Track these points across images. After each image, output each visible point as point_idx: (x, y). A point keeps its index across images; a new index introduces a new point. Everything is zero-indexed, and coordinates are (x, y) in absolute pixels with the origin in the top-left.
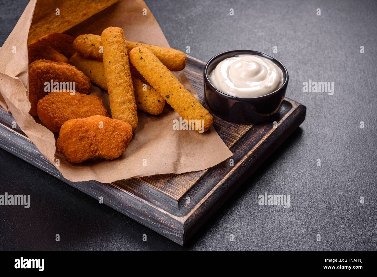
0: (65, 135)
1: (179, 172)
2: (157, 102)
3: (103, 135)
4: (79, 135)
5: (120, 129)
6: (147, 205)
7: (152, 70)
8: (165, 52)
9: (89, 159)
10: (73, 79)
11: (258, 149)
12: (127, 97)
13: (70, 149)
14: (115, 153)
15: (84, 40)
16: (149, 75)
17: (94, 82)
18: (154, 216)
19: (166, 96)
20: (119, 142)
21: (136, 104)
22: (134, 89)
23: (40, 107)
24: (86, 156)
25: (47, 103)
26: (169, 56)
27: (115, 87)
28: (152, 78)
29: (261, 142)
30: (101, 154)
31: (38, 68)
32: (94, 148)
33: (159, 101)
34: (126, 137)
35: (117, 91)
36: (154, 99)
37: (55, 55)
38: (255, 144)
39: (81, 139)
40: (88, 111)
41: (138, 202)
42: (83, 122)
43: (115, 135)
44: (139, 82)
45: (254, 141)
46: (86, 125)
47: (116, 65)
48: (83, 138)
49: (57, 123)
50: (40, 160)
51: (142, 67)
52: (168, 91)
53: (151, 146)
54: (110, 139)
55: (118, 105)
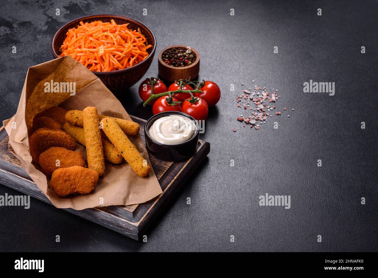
0: (55, 178)
1: (127, 204)
2: (117, 156)
3: (80, 178)
4: (64, 179)
5: (90, 175)
6: (114, 217)
7: (113, 134)
8: (125, 124)
9: (71, 194)
10: (64, 141)
11: (180, 174)
12: (98, 153)
13: (59, 187)
14: (87, 190)
15: (72, 114)
16: (111, 137)
17: (78, 141)
18: (119, 224)
19: (121, 152)
20: (90, 183)
21: (104, 158)
22: (103, 148)
23: (40, 158)
24: (68, 192)
25: (45, 156)
26: (128, 126)
27: (90, 147)
28: (113, 139)
29: (182, 170)
30: (78, 191)
31: (40, 134)
32: (73, 187)
33: (118, 156)
34: (95, 180)
35: (92, 149)
36: (115, 154)
37: (53, 123)
38: (178, 172)
39: (66, 181)
40: (71, 162)
41: (107, 216)
42: (67, 170)
43: (87, 179)
44: (107, 143)
45: (178, 169)
46: (69, 172)
47: (91, 132)
48: (66, 180)
49: (50, 169)
50: (41, 195)
51: (107, 132)
52: (122, 149)
53: (111, 187)
54: (84, 181)
55: (92, 158)
